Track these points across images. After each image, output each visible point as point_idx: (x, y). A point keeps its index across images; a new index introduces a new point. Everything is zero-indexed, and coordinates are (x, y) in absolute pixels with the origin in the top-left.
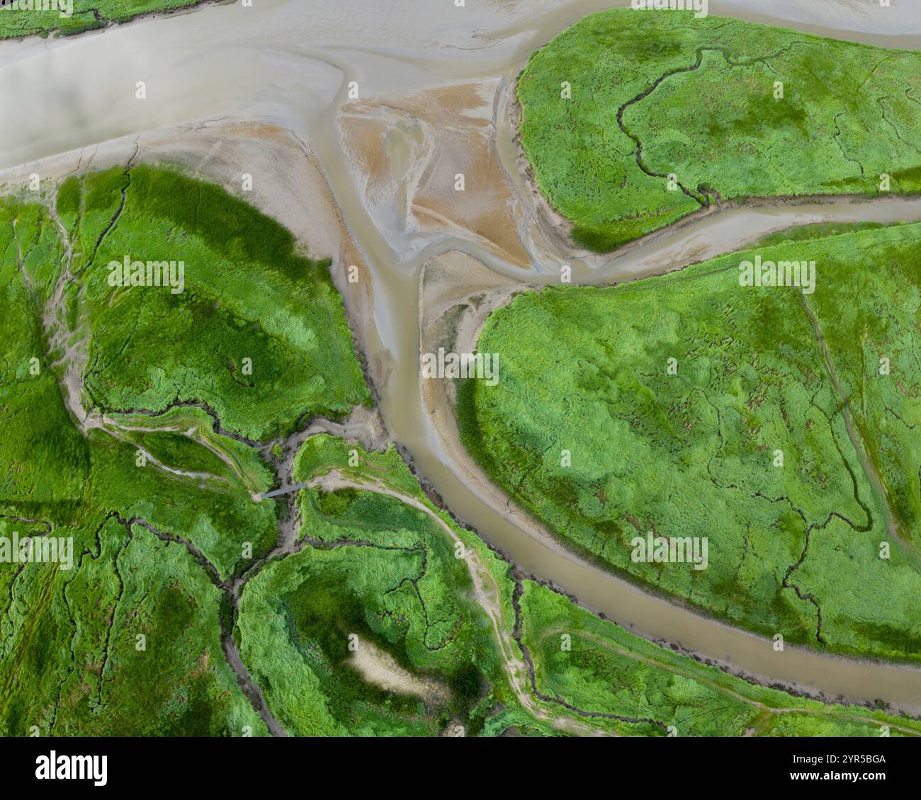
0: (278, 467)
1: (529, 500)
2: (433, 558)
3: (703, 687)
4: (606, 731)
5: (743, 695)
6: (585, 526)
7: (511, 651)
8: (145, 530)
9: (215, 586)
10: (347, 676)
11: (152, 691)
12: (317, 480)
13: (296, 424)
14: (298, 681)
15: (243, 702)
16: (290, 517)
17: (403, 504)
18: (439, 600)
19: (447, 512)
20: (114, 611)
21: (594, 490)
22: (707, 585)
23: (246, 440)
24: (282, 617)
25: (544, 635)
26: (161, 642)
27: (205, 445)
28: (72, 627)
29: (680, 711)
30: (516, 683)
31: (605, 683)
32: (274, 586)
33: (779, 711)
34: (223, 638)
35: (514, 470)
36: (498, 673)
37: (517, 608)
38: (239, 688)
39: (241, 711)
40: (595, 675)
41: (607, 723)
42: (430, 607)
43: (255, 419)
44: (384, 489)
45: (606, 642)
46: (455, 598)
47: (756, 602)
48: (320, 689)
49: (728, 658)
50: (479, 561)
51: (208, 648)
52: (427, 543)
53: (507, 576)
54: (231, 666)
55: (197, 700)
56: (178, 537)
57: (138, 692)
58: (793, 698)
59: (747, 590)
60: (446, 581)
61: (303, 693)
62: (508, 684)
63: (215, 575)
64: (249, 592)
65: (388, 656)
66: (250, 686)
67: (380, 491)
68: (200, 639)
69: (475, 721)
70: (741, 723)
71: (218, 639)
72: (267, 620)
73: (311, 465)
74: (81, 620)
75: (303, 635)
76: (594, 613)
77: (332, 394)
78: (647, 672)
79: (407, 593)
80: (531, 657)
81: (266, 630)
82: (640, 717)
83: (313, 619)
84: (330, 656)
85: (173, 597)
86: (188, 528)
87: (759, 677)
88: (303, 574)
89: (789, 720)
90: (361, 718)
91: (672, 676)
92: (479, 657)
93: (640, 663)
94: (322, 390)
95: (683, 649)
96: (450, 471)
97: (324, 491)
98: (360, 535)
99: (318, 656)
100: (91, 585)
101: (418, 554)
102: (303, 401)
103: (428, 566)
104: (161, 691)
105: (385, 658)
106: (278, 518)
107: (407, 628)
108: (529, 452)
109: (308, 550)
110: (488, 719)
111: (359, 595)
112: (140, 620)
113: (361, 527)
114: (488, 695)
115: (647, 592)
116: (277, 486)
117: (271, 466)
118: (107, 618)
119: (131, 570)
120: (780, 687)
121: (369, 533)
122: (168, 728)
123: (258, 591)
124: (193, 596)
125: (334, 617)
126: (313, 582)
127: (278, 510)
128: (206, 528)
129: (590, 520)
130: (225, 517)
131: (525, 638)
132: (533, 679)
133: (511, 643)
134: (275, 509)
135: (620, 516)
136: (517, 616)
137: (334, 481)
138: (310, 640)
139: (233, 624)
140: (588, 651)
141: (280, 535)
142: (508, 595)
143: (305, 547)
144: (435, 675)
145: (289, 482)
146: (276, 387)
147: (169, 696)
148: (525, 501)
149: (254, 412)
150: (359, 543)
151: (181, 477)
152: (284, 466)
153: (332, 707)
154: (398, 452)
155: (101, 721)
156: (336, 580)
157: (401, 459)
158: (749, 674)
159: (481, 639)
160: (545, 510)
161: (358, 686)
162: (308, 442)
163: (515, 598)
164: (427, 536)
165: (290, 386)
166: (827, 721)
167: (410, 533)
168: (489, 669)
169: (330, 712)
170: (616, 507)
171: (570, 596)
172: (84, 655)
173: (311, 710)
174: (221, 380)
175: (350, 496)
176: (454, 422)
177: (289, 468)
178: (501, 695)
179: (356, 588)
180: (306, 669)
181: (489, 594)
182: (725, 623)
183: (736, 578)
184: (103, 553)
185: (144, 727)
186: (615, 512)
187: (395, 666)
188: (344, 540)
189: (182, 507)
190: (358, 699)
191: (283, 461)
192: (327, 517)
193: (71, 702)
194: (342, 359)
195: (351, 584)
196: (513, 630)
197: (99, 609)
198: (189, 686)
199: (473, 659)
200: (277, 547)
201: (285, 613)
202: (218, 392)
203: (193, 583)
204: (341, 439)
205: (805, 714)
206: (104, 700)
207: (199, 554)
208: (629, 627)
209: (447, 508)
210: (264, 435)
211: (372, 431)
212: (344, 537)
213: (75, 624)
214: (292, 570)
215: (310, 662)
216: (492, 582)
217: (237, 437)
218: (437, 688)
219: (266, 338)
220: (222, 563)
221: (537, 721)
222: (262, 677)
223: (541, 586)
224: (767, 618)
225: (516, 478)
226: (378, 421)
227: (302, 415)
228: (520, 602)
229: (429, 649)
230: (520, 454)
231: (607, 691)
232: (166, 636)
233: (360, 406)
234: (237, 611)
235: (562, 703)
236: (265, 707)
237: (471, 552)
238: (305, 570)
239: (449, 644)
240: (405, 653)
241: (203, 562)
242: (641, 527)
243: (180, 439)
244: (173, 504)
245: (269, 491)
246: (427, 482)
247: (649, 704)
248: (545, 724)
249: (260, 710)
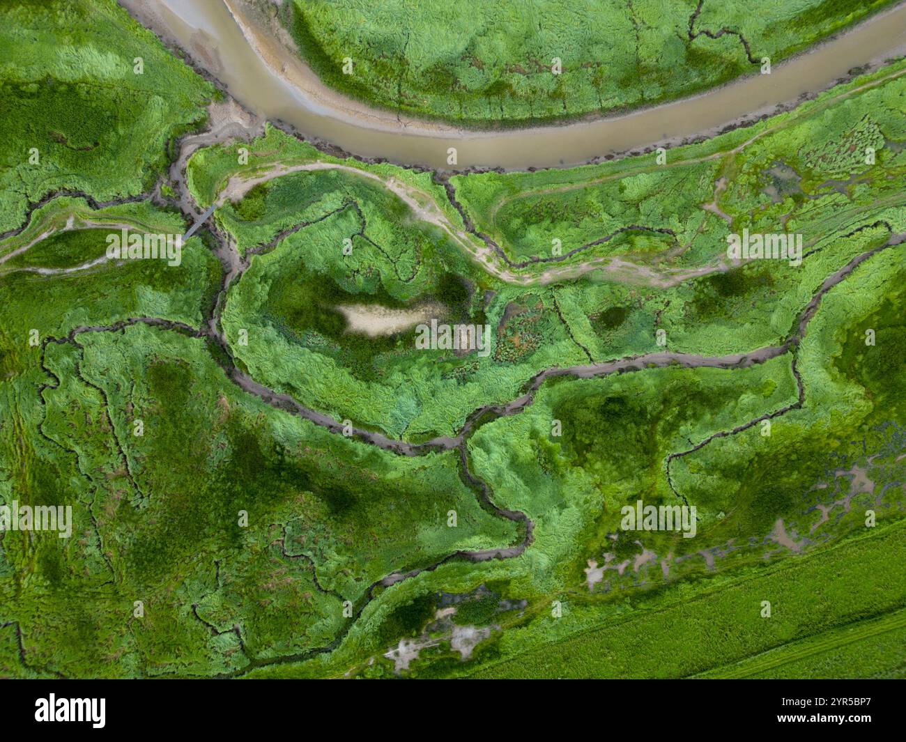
0: (179, 205)
1: (415, 106)
2: (365, 204)
3: (654, 175)
4: (588, 260)
5: (697, 157)
6: (476, 100)
7: (473, 244)
8: (91, 334)
9: (193, 338)
10: (354, 342)
11: (189, 456)
12: (223, 195)
13: (167, 155)
14: (316, 371)
15: (279, 414)
16: (221, 242)
17: (311, 173)
18: (390, 237)
19: (352, 158)
20: (108, 416)
21: (468, 61)
22: (612, 85)
23: (131, 198)
24: (270, 328)
25: (492, 215)
26: (174, 412)
27: (94, 227)
28: (71, 455)
29: (644, 207)
30: (492, 268)
31: (565, 224)
32: (247, 307)
33: (741, 148)
34: (229, 374)
35: (388, 84)
36: (473, 268)
37: (458, 206)
38: (269, 405)
39: (281, 422)
40: (552, 222)
41: (585, 254)
42: (386, 247)
43: (125, 174)
44: (286, 169)
45: (547, 190)
46: (402, 228)
47: (669, 71)
48: (338, 365)
49: (665, 136)
50: (403, 185)
51: (221, 391)
52: (352, 195)
53: (434, 183)
54: (251, 392)
55: (237, 437)
56: (129, 320)
57: (177, 465)
58: (750, 128)
59: (655, 66)
60: (387, 218)
61: (325, 377)
62: (485, 272)
63: (187, 329)
64: (228, 325)
65: (377, 306)
66: (278, 398)
67: (284, 173)
68: (209, 388)
69: (477, 317)
70: (707, 181)
71: (225, 378)
72: (259, 338)
73: (208, 186)
74: (78, 444)
75: (297, 332)
76: (523, 171)
77: (178, 107)
78: (596, 192)
79: (361, 247)
80: (492, 239)
81: (263, 345)
82: (610, 232)
83: (297, 314)
84: (330, 335)
85: (160, 370)
86: (133, 306)
87: (705, 133)
88: (266, 282)
89: (757, 148)
90: (385, 368)
91: (620, 182)
92: (450, 265)
93: (586, 189)
94: (167, 109)
95: (618, 154)
96: (333, 119)
97: (236, 201)
98: (292, 221)
99: (321, 340)
100: (68, 411)
101: (350, 209)
102: (157, 130)
103: (364, 214)
104: (199, 450)
105: (376, 310)
106: (211, 249)
107: (379, 275)
108: (391, 59)
109: (256, 261)
110: (487, 309)
111: (323, 272)
112: (141, 407)
113: (288, 214)
114: (474, 290)
115: (561, 125)
116: (190, 222)
117: (172, 207)
118: (105, 426)
119: (102, 374)
120: (732, 128)
121: (298, 214)
122: (223, 476)
123: (235, 319)
124: (179, 358)
125: (313, 301)
126: (278, 285)
127: (206, 242)
128: (150, 297)
129: (477, 92)
130: (163, 277)
131: (478, 226)
132: (503, 256)
133: (468, 237)
134: (203, 243)
135: (503, 71)
136: (461, 212)
137: (238, 188)
138: (305, 331)
139: (230, 358)
140: (536, 206)
141: (223, 261)
142: (444, 200)
143: (252, 259)
144: (424, 299)
145: (199, 213)
146: (121, 132)
147: (209, 450)
148: (412, 108)
149: (118, 168)
150: (296, 228)
151: (92, 268)
152: (183, 200)
153: (356, 374)
154: (277, 128)
155: (153, 510)
156: (296, 271)
157: (283, 133)
158: (693, 136)
159: (443, 249)
160: (434, 107)
161: (367, 344)
162: (190, 166)
163: (451, 198)
164: (348, 189)
165: (134, 123)
166: (799, 124)
167: (332, 195)
168: (464, 269)
169: (357, 379)
170: (494, 65)
171: (495, 170)
172: (100, 469)
173: (341, 386)
174: (61, 158)
175: (261, 192)
176: (307, 69)
177: (190, 200)
178: (485, 284)
179: (316, 268)
180: (317, 357)
181: (428, 208)
182: (646, 108)
183: (638, 61)
184: (61, 379)
185: (200, 489)
186: (496, 71)
187: (388, 311)
188: (281, 233)
189: (113, 294)
190: (374, 355)
191: (179, 197)
192: (254, 222)
193: (110, 515)
194: (163, 66)
195: (310, 266)
196: (464, 226)
197: (91, 424)
198: (223, 431)
199: (447, 269)
200: (227, 274)
201: (270, 323)
202: (67, 171)
203: (171, 348)
204: (217, 146)
205: (771, 134)
206: (145, 492)
207: (160, 322)
208: (560, 165)
209: (350, 155)
210: (145, 185)
211: (241, 122)
212: (280, 231)
213: (73, 451)
214: (254, 285)
215: (317, 349)
216: (424, 196)
217: (120, 201)
218: (431, 309)
219: (72, 88)
220: (188, 316)
221: (525, 287)
222: (283, 385)
223: (467, 175)
224: (687, 78)
225: (393, 92)
226: (239, 109)
227: (167, 144)
228: (457, 199)
229: (407, 281)
230: (384, 66)
231: (570, 229)
232: (175, 404)
233: (213, 104)
234: (228, 346)
235: (538, 261)
236: (301, 408)
237: (392, 181)
238: (264, 278)
239: (420, 268)
240: (390, 296)
241: (169, 325)
242: (527, 70)
243: (66, 237)
244: (102, 295)
245: (187, 231)
246: (319, 141)
247: (613, 217)
248: (533, 286)
249: (298, 411)
